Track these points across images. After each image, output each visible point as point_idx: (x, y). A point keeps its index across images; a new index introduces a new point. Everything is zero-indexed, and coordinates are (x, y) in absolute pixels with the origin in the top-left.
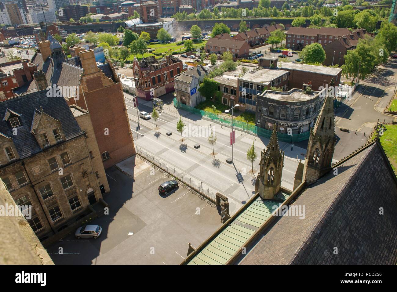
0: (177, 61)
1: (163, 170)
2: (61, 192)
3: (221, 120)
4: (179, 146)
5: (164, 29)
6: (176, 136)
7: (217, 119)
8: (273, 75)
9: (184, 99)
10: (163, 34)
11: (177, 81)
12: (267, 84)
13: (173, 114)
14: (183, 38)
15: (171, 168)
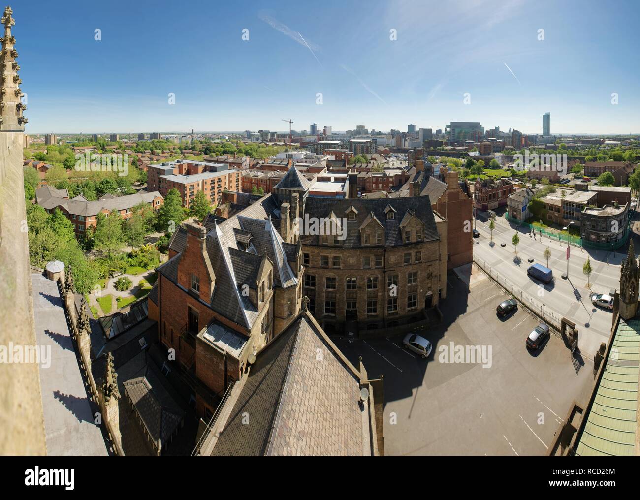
0: (509, 184)
1: (500, 285)
2: (405, 286)
3: (549, 234)
4: (513, 258)
5: (495, 159)
6: (510, 248)
7: (545, 232)
8: (587, 195)
9: (515, 213)
10: (494, 163)
11: (511, 199)
12: (586, 203)
13: (505, 226)
14: (508, 167)
15: (509, 285)
